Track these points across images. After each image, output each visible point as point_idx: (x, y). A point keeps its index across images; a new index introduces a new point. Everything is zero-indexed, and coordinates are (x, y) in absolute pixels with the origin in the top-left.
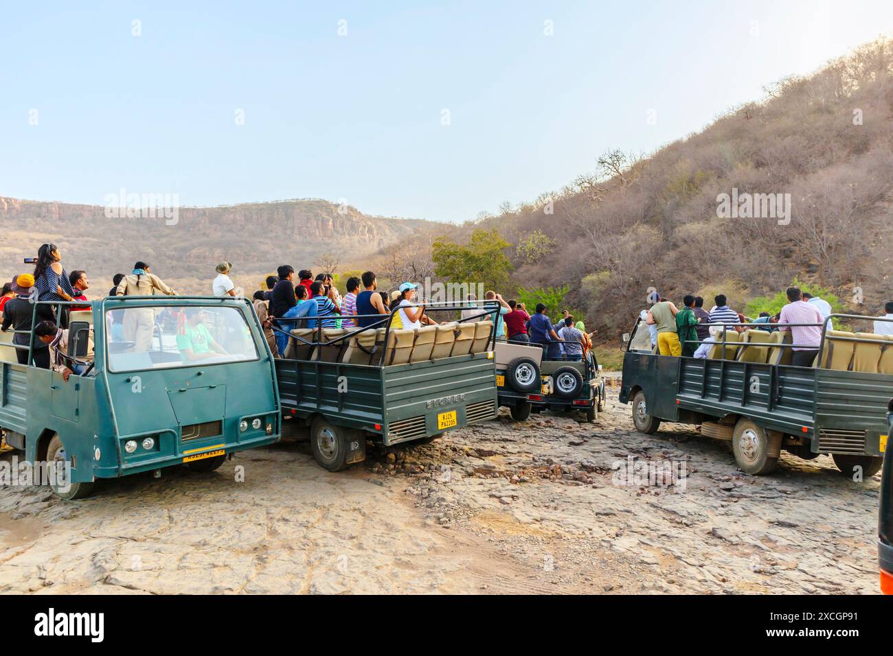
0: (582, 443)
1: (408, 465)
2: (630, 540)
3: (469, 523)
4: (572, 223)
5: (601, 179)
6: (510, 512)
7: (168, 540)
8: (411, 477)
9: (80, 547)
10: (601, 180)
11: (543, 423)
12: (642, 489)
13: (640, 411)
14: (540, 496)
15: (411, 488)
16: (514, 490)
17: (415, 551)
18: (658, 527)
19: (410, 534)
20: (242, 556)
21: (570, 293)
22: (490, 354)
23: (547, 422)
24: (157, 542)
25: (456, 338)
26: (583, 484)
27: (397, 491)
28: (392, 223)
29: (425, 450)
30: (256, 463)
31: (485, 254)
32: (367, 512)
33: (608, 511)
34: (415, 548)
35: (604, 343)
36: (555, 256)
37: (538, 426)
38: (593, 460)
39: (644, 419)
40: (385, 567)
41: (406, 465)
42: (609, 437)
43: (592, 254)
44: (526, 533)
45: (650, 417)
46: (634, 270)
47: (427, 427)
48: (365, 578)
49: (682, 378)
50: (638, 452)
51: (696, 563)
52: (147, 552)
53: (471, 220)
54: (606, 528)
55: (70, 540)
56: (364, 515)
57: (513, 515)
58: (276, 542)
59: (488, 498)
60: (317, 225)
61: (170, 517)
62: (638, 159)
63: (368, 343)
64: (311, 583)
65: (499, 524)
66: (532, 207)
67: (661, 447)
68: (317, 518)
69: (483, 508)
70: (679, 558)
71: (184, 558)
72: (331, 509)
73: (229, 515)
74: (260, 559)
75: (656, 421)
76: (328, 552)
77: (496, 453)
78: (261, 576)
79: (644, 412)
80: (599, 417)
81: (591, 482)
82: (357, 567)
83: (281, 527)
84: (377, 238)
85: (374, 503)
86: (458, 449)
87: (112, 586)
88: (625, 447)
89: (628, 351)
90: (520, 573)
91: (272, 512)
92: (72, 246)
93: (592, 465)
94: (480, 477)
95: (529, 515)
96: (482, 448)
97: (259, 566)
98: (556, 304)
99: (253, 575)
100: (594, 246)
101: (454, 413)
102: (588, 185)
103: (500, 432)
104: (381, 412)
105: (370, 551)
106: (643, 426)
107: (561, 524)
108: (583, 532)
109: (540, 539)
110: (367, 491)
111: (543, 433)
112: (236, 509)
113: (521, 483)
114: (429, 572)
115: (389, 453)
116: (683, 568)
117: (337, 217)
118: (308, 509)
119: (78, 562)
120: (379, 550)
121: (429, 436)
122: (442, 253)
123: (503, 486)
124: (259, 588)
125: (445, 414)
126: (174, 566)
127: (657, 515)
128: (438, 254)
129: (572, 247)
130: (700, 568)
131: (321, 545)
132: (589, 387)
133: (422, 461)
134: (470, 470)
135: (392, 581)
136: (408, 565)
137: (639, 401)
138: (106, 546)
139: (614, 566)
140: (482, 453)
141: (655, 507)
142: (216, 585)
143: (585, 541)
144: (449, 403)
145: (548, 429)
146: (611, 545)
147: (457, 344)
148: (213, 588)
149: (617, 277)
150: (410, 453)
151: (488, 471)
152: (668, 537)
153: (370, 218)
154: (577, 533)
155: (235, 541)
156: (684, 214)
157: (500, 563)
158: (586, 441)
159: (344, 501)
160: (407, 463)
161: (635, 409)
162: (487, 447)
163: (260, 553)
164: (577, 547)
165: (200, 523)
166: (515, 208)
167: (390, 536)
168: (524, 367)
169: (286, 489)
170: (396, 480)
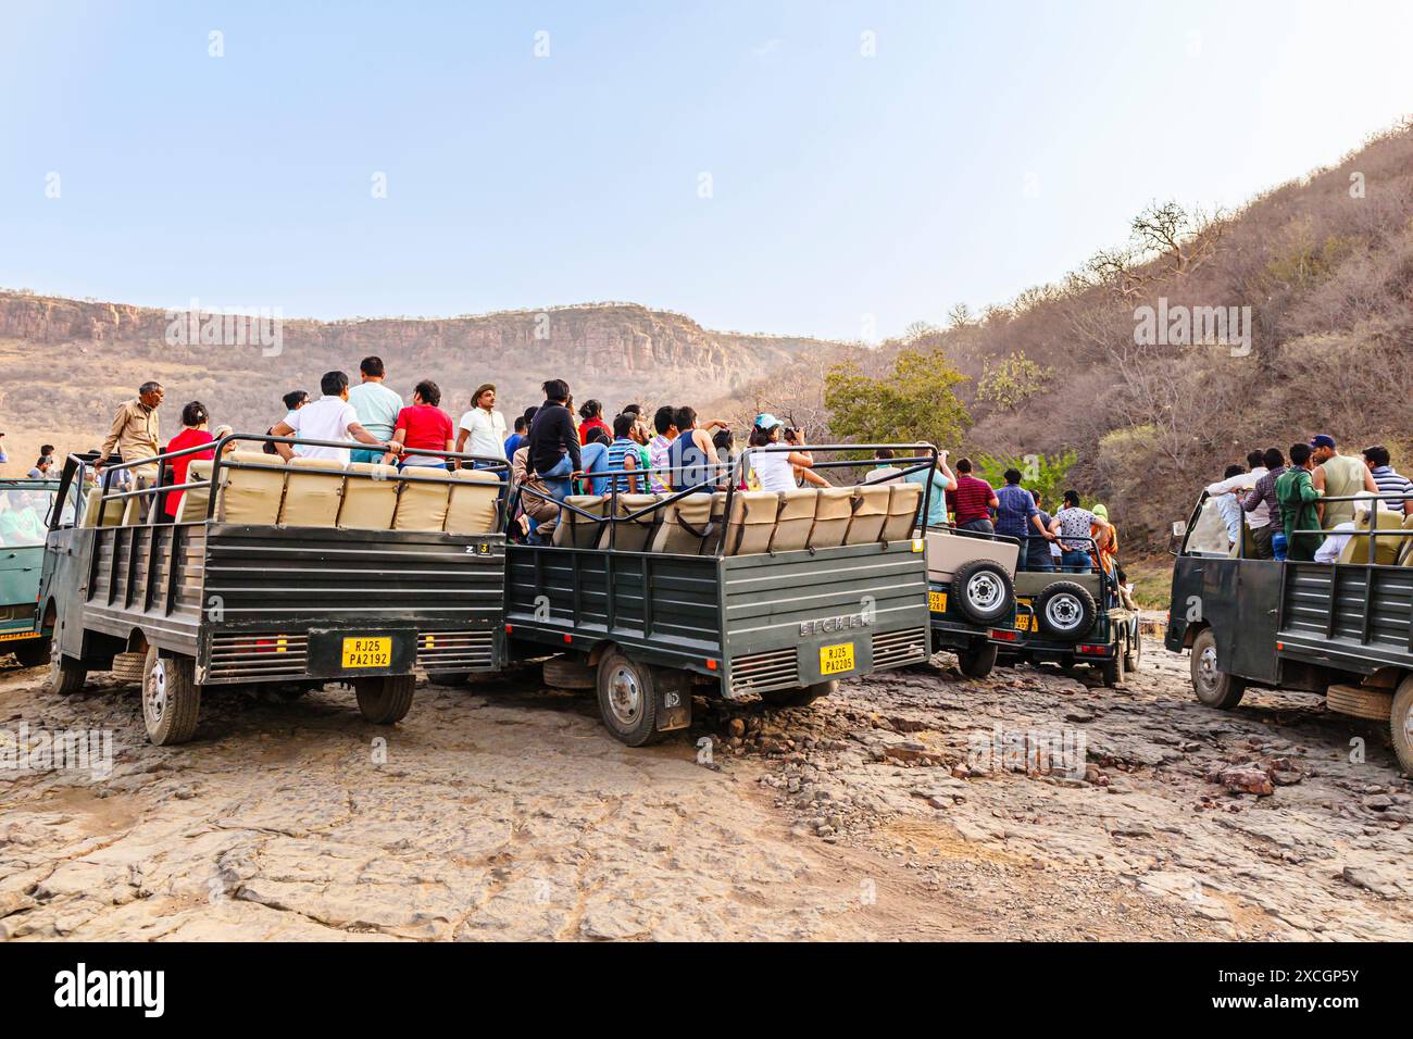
0: (1091, 718)
1: (766, 740)
2: (1177, 878)
3: (871, 836)
4: (1083, 339)
5: (1140, 256)
6: (948, 821)
7: (344, 838)
8: (772, 758)
9: (200, 841)
10: (1138, 260)
11: (1019, 683)
12: (1206, 800)
13: (1206, 665)
14: (1006, 800)
15: (770, 778)
16: (957, 787)
17: (770, 876)
18: (1232, 861)
19: (763, 848)
20: (467, 869)
21: (1077, 466)
22: (918, 544)
23: (1026, 681)
24: (328, 840)
25: (853, 512)
26: (1090, 785)
27: (747, 780)
28: (756, 344)
29: (798, 715)
30: (501, 727)
31: (919, 395)
32: (689, 811)
33: (1136, 829)
34: (770, 871)
35: (1143, 559)
36: (1051, 398)
37: (1008, 688)
38: (1111, 746)
39: (1213, 680)
40: (714, 900)
41: (763, 739)
42: (1144, 711)
43: (1120, 394)
44: (977, 856)
45: (1226, 675)
46: (1201, 423)
47: (800, 668)
48: (679, 914)
49: (1289, 601)
50: (1200, 737)
51: (1309, 924)
52: (308, 853)
53: (897, 339)
54: (1129, 857)
55: (184, 830)
56: (683, 815)
57: (952, 826)
58: (527, 849)
59: (910, 798)
60: (626, 348)
61: (351, 803)
62: (1211, 219)
63: (697, 517)
64: (583, 917)
65: (927, 840)
66: (1008, 312)
67: (1247, 732)
68: (601, 815)
69: (898, 812)
70: (1273, 913)
71: (368, 865)
72: (625, 802)
73: (450, 804)
74: (497, 874)
75: (1237, 685)
76: (616, 869)
77: (927, 727)
78: (497, 900)
79: (1213, 667)
80: (1127, 680)
81: (1105, 784)
82: (666, 897)
83: (537, 827)
84: (729, 371)
85: (702, 797)
86: (857, 716)
87: (246, 903)
88: (1174, 728)
89: (1183, 554)
90: (961, 922)
91: (524, 802)
92: (221, 384)
93: (1109, 754)
94: (895, 764)
95: (983, 828)
96: (900, 717)
97: (494, 886)
98: (1051, 485)
99: (483, 898)
100: (1122, 379)
101: (849, 648)
102: (1113, 269)
103: (937, 695)
104: (717, 638)
105: (691, 872)
106: (1210, 693)
107: (1043, 845)
108: (1085, 862)
109: (1001, 867)
110: (691, 778)
111: (1017, 698)
112: (463, 795)
113: (973, 779)
114: (794, 911)
115: (734, 718)
116: (1280, 931)
117: (660, 336)
118: (585, 799)
119: (196, 863)
120: (706, 872)
121: (804, 686)
122: (842, 393)
123: (937, 779)
124: (492, 920)
125: (834, 648)
126: (352, 878)
127: (1232, 841)
128: (834, 395)
129: (1082, 381)
130: (1315, 933)
131: (605, 858)
132: (1109, 622)
133: (792, 733)
134: (878, 751)
135: (726, 922)
136: (757, 899)
137: (1204, 647)
138: (241, 840)
139: (1142, 918)
140: (902, 725)
141: (1228, 826)
142: (420, 911)
143: (1089, 876)
144: (839, 630)
145: (1027, 692)
146: (1138, 884)
147: (856, 523)
148: (413, 916)
149: (1168, 436)
150: (772, 720)
151: (911, 755)
152: (1253, 878)
153: (717, 336)
154: (1073, 861)
155: (458, 844)
156: (1301, 316)
157: (926, 904)
158: (1100, 716)
159: (650, 791)
160: (765, 735)
161: (1196, 661)
162: (910, 716)
163: (499, 866)
164: (1072, 884)
165: (400, 815)
166: (977, 315)
167: (727, 850)
168: (984, 578)
169: (551, 770)
170: (743, 762)
